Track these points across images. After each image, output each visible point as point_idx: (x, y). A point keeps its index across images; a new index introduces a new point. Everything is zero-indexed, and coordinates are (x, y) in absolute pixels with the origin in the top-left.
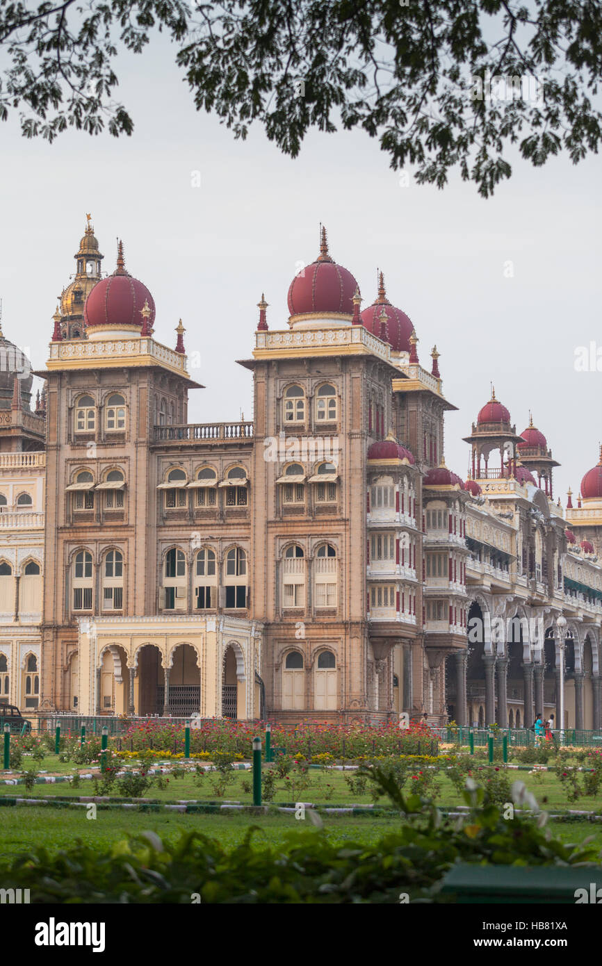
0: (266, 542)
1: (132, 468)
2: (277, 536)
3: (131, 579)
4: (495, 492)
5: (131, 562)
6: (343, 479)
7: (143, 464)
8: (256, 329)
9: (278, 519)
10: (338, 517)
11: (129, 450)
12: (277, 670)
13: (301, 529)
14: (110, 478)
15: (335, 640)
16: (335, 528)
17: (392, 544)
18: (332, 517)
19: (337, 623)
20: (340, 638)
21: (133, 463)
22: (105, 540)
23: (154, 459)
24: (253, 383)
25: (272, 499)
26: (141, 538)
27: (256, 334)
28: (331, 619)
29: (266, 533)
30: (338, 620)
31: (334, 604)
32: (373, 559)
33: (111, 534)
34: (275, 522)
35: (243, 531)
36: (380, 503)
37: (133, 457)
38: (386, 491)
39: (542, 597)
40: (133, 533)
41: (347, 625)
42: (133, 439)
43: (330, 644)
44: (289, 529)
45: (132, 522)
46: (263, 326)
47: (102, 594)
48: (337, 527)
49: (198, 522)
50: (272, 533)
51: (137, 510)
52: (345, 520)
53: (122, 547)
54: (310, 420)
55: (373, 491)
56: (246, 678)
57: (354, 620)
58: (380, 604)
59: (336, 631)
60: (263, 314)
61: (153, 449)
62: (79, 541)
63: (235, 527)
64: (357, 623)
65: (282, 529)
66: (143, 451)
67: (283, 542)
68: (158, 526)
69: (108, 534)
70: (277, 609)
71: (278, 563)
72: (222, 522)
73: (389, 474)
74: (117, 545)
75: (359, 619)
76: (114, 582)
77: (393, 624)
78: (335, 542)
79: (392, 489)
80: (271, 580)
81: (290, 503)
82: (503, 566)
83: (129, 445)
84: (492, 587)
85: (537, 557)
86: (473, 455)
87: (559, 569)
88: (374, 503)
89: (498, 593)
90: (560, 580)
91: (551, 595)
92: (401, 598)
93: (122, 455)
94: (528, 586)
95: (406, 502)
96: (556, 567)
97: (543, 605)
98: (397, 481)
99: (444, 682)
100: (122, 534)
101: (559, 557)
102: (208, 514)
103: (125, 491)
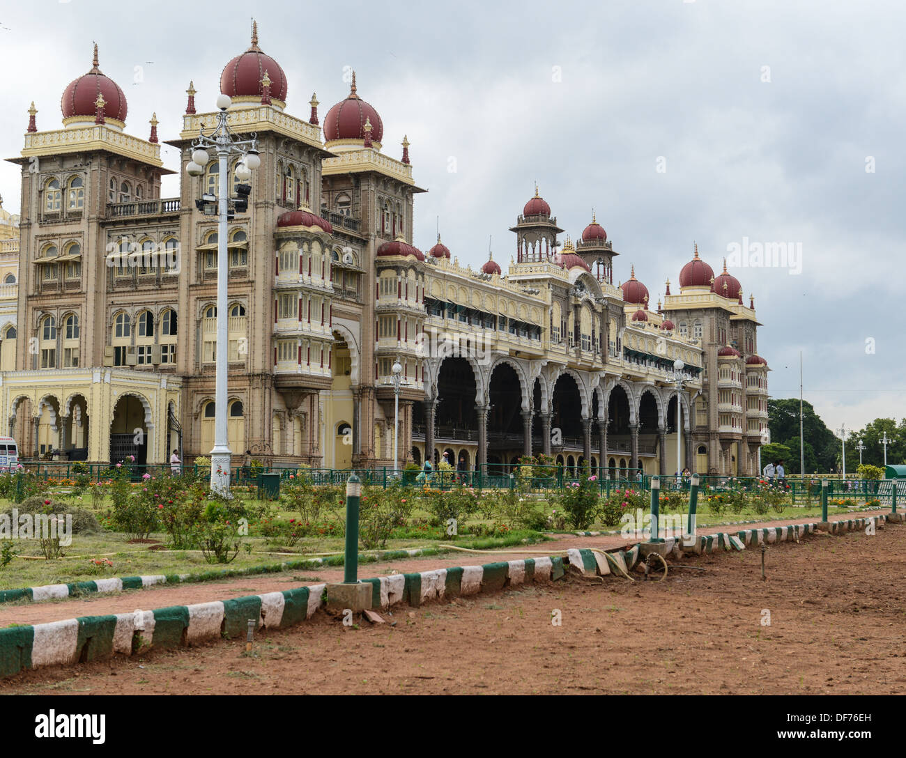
0: (188, 304)
1: (86, 242)
2: (198, 298)
3: (83, 340)
4: (532, 273)
5: (83, 325)
6: (251, 244)
7: (93, 238)
8: (185, 113)
9: (198, 283)
10: (246, 280)
11: (83, 226)
12: (196, 419)
14: (71, 252)
15: (242, 391)
16: (243, 290)
17: (296, 303)
18: (243, 280)
19: (243, 376)
20: (245, 389)
21: (86, 237)
22: (64, 306)
23: (104, 233)
24: (180, 161)
25: (193, 264)
26: (91, 304)
27: (184, 117)
28: (242, 372)
29: (189, 296)
30: (245, 372)
31: (243, 359)
32: (280, 317)
33: (69, 300)
34: (196, 285)
35: (174, 295)
36: (287, 266)
37: (86, 232)
38: (292, 255)
39: (592, 364)
40: (85, 299)
41: (251, 377)
42: (86, 216)
43: (238, 395)
44: (207, 292)
45: (84, 290)
46: (191, 110)
47: (63, 353)
48: (245, 289)
49: (139, 288)
50: (194, 295)
51: (88, 278)
52: (252, 282)
53: (77, 311)
55: (282, 256)
56: (154, 425)
57: (256, 372)
58: (285, 358)
59: (243, 382)
60: (191, 100)
61: (103, 224)
62: (45, 307)
63: (168, 291)
64: (258, 375)
65: (202, 292)
66: (94, 226)
67: (202, 303)
68: (107, 293)
69: (66, 300)
70: (197, 364)
71: (199, 322)
72: (157, 287)
73: (296, 239)
74: (74, 310)
75: (260, 372)
76: (72, 343)
77: (294, 376)
78: (244, 302)
79: (297, 254)
80: (192, 338)
81: (211, 269)
82: (533, 335)
83: (84, 221)
84: (518, 352)
85: (585, 330)
86: (519, 243)
87: (618, 340)
88: (282, 267)
89: (532, 358)
90: (619, 349)
91: (604, 362)
92: (305, 352)
93: (78, 230)
94: (567, 353)
95: (316, 265)
96: (613, 339)
97: (597, 370)
98: (300, 246)
99: (409, 430)
100: (77, 301)
101: (618, 331)
102: (148, 281)
103: (79, 263)
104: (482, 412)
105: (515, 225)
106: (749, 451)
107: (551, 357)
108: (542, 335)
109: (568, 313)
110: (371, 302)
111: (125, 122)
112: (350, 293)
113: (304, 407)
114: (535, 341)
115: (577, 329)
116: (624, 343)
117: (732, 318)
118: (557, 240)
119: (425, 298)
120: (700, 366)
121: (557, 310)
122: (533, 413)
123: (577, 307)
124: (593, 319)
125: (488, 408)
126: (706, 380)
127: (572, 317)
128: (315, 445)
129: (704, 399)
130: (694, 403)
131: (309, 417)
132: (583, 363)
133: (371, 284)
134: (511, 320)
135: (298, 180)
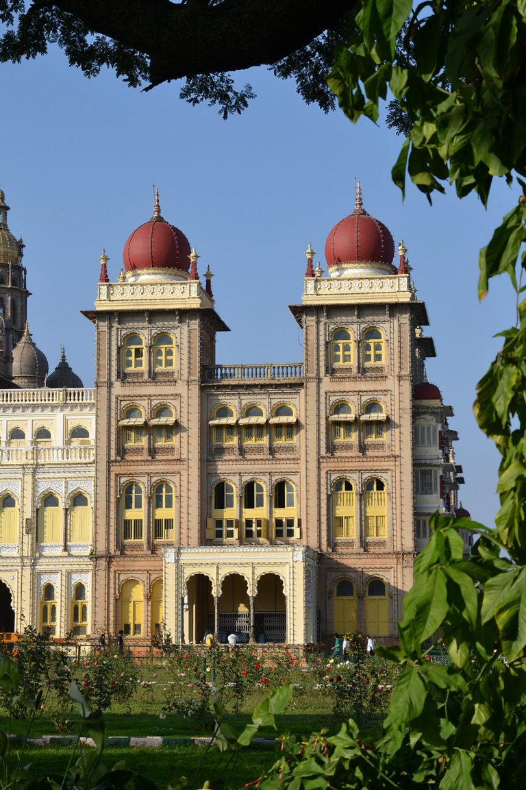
0: (319, 476)
1: (184, 405)
2: (328, 471)
3: (183, 510)
5: (183, 494)
7: (195, 401)
8: (305, 276)
9: (329, 455)
10: (387, 454)
11: (181, 388)
12: (330, 597)
14: (160, 415)
15: (387, 569)
18: (380, 454)
19: (389, 554)
20: (391, 568)
21: (185, 400)
22: (157, 473)
23: (204, 396)
25: (323, 435)
26: (194, 472)
27: (305, 280)
28: (382, 550)
29: (319, 468)
30: (390, 550)
31: (384, 536)
32: (417, 493)
33: (163, 467)
34: (326, 458)
35: (293, 466)
36: (422, 440)
37: (184, 394)
38: (430, 430)
40: (185, 467)
41: (398, 555)
42: (184, 377)
44: (340, 464)
45: (184, 457)
46: (310, 273)
47: (153, 525)
48: (386, 463)
49: (248, 457)
51: (190, 444)
52: (395, 456)
54: (358, 362)
55: (416, 430)
57: (407, 550)
58: (425, 536)
59: (388, 560)
60: (310, 262)
61: (204, 387)
62: (131, 474)
63: (285, 462)
64: (409, 553)
65: (333, 464)
67: (333, 477)
68: (208, 461)
69: (159, 467)
70: (329, 540)
71: (330, 497)
72: (271, 457)
73: (433, 413)
74: (169, 478)
75: (410, 550)
76: (165, 513)
78: (384, 477)
79: (435, 429)
80: (323, 512)
81: (339, 440)
88: (416, 441)
93: (173, 392)
98: (439, 421)
100: (176, 468)
102: (259, 449)
103: (176, 427)
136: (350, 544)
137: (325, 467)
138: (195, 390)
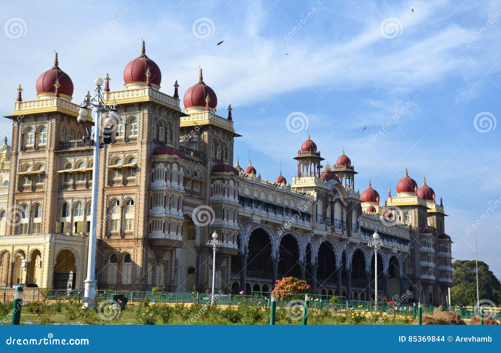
0: (103, 198)
1: (47, 163)
2: (108, 195)
4: (306, 184)
6: (138, 164)
7: (52, 161)
9: (109, 186)
10: (135, 185)
11: (46, 154)
12: (105, 263)
13: (118, 191)
14: (38, 168)
15: (131, 248)
16: (133, 190)
17: (162, 198)
18: (133, 185)
19: (132, 239)
20: (133, 247)
21: (47, 160)
22: (34, 199)
23: (58, 158)
25: (106, 176)
26: (49, 198)
28: (131, 237)
29: (103, 193)
30: (133, 237)
31: (132, 230)
32: (154, 206)
34: (107, 188)
36: (158, 177)
37: (47, 157)
38: (161, 171)
39: (342, 236)
40: (45, 195)
41: (136, 240)
42: (48, 149)
43: (129, 250)
44: (114, 191)
45: (45, 190)
46: (107, 90)
47: (32, 226)
48: (135, 190)
49: (77, 189)
51: (48, 184)
52: (138, 186)
53: (41, 202)
54: (125, 136)
55: (155, 171)
57: (140, 237)
58: (156, 229)
59: (132, 243)
60: (107, 84)
61: (57, 153)
62: (24, 200)
64: (140, 239)
65: (110, 191)
67: (111, 198)
68: (58, 192)
69: (36, 196)
71: (108, 209)
72: (86, 189)
73: (163, 162)
74: (39, 201)
76: (38, 220)
77: (161, 239)
78: (133, 197)
79: (164, 170)
81: (115, 178)
82: (305, 219)
83: (47, 152)
84: (296, 228)
85: (337, 216)
86: (299, 166)
87: (358, 223)
88: (155, 178)
89: (306, 232)
90: (358, 228)
91: (349, 235)
92: (167, 226)
93: (43, 156)
94: (326, 230)
95: (175, 176)
96: (354, 222)
97: (344, 240)
98: (166, 166)
99: (229, 272)
100: (41, 196)
101: (358, 217)
102: (82, 185)
103: (43, 175)
104: (275, 263)
105: (297, 156)
106: (440, 291)
107: (316, 232)
108: (311, 219)
109: (327, 207)
110: (208, 198)
111: (72, 96)
112: (196, 193)
113: (166, 257)
114: (306, 223)
115: (332, 215)
116: (361, 224)
117: (428, 211)
118: (321, 165)
119: (239, 196)
120: (409, 238)
121: (320, 205)
122: (306, 264)
123: (332, 203)
124: (342, 210)
125: (279, 260)
126: (412, 247)
127: (329, 209)
128: (173, 279)
129: (411, 259)
130: (405, 261)
131: (169, 263)
132: (336, 236)
133: (208, 188)
134: (292, 210)
135: (166, 129)
136: (117, 234)
137: (107, 193)
138: (52, 154)
